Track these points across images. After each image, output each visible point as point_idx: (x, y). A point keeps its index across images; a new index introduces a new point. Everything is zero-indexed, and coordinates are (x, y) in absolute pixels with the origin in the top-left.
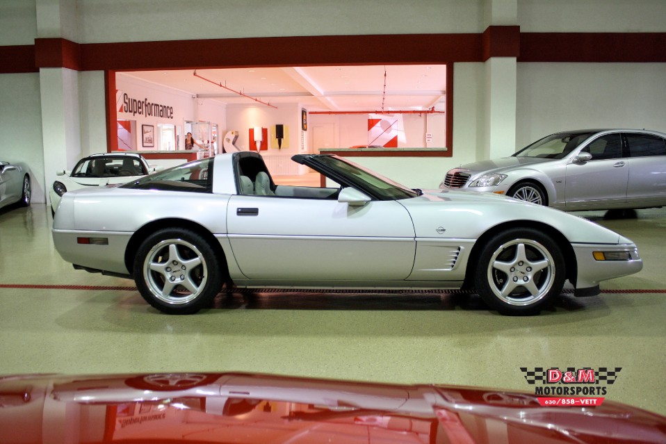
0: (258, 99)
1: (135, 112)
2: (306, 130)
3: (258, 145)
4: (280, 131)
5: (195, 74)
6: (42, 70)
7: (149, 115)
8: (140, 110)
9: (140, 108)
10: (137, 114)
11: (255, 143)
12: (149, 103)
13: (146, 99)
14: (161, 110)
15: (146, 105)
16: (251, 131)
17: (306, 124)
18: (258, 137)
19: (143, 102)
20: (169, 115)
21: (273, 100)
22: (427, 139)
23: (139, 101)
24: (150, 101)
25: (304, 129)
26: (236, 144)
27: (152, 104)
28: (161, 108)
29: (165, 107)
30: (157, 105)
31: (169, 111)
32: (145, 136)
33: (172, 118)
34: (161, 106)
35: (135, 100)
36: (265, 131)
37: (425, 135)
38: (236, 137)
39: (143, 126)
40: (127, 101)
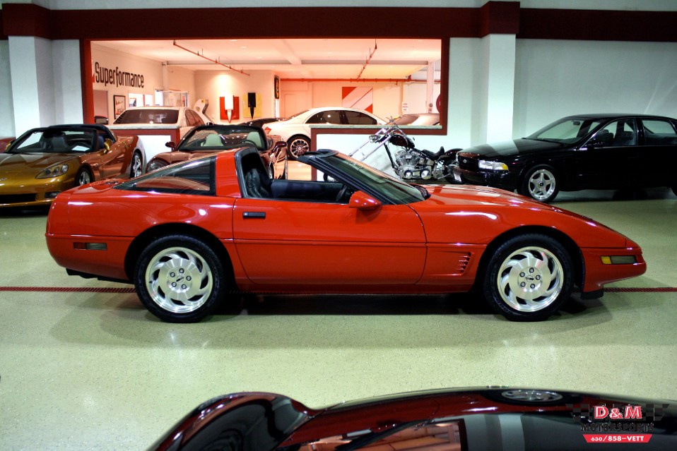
0: (232, 67)
1: (107, 82)
2: (278, 98)
3: (229, 114)
4: (252, 99)
5: (174, 44)
6: (11, 39)
7: (120, 84)
8: (112, 80)
9: (111, 77)
10: (109, 84)
11: (226, 112)
12: (120, 72)
13: (117, 68)
14: (132, 79)
15: (117, 74)
16: (222, 100)
17: (278, 92)
18: (229, 106)
19: (114, 71)
20: (140, 83)
21: (246, 67)
22: (403, 108)
23: (111, 70)
24: (121, 70)
25: (276, 97)
26: (206, 113)
27: (123, 73)
28: (131, 77)
29: (135, 75)
30: (128, 74)
31: (140, 80)
32: (117, 107)
33: (143, 87)
34: (132, 74)
35: (106, 69)
36: (236, 100)
37: (401, 104)
38: (207, 106)
39: (114, 96)
40: (98, 70)
